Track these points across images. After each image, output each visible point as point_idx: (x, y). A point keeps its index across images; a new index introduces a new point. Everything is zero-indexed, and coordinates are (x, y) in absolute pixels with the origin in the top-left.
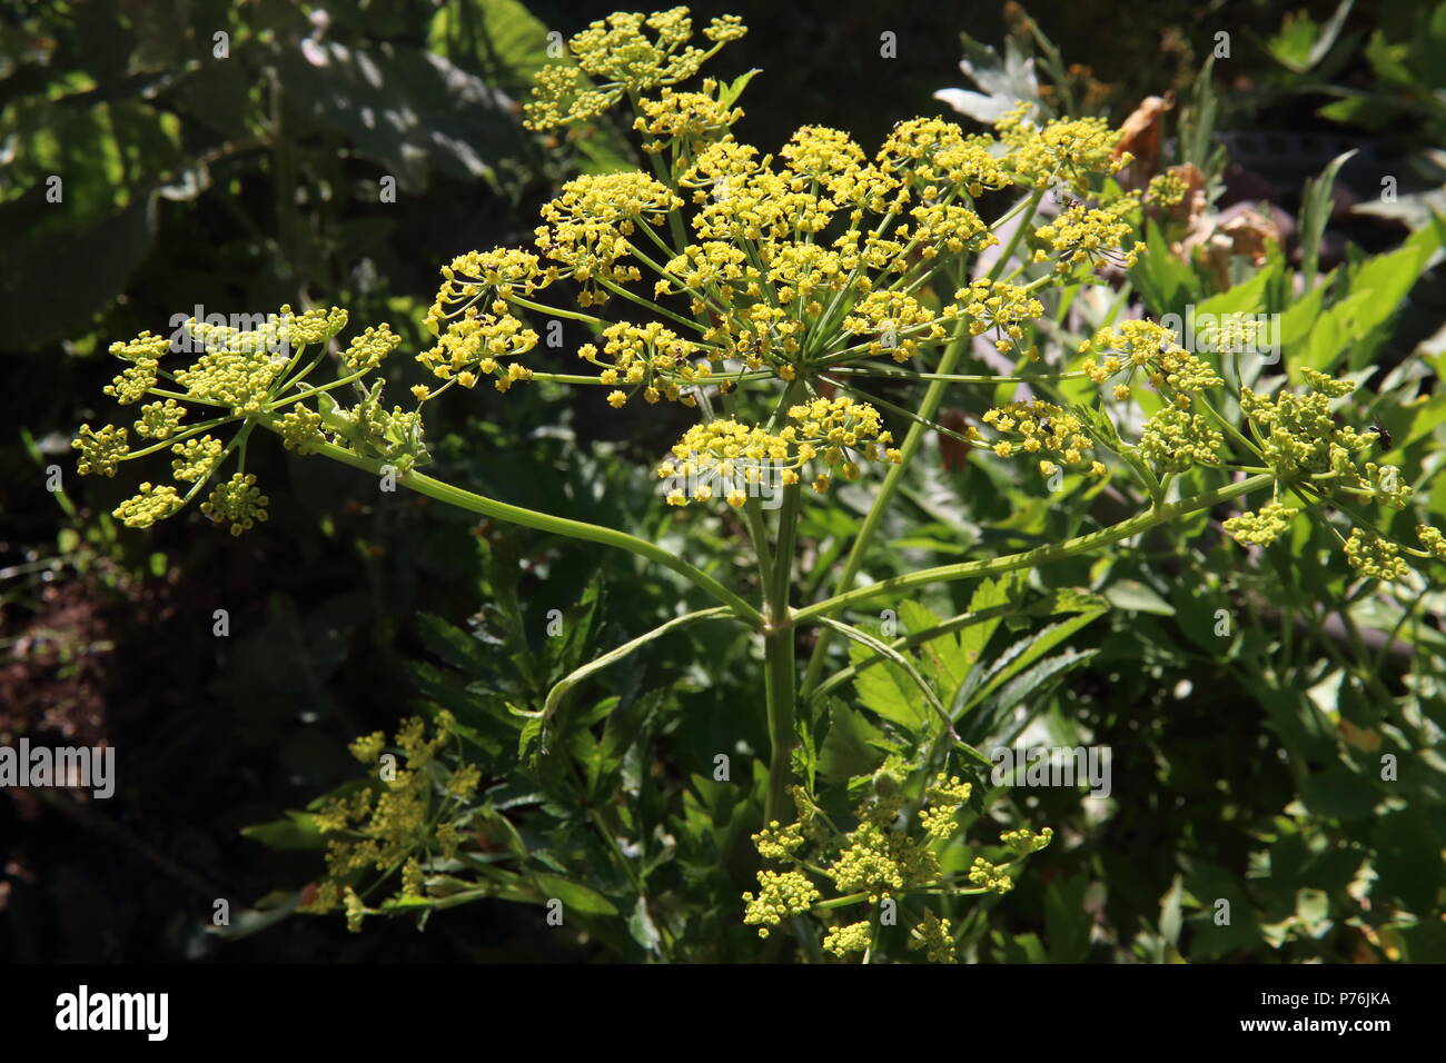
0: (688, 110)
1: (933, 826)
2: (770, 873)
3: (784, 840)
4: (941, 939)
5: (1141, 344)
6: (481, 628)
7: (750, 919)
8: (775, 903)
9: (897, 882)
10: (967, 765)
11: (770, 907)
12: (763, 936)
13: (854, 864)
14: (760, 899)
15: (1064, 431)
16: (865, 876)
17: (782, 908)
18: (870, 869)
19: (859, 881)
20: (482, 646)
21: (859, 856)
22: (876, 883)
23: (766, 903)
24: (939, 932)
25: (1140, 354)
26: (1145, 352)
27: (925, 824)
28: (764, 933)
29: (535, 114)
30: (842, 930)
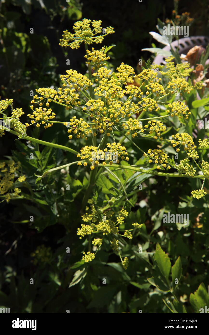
0: (97, 56)
1: (119, 221)
2: (84, 225)
3: (88, 218)
4: (116, 244)
5: (184, 140)
6: (29, 144)
7: (78, 234)
8: (84, 232)
9: (109, 231)
10: (128, 205)
11: (83, 233)
12: (80, 239)
13: (102, 226)
14: (81, 230)
15: (164, 159)
16: (103, 229)
17: (85, 234)
18: (104, 228)
19: (102, 230)
20: (29, 148)
21: (103, 224)
22: (105, 231)
23: (82, 231)
24: (116, 242)
25: (184, 143)
26: (185, 142)
27: (117, 220)
28: (81, 238)
29: (62, 42)
30: (96, 240)
